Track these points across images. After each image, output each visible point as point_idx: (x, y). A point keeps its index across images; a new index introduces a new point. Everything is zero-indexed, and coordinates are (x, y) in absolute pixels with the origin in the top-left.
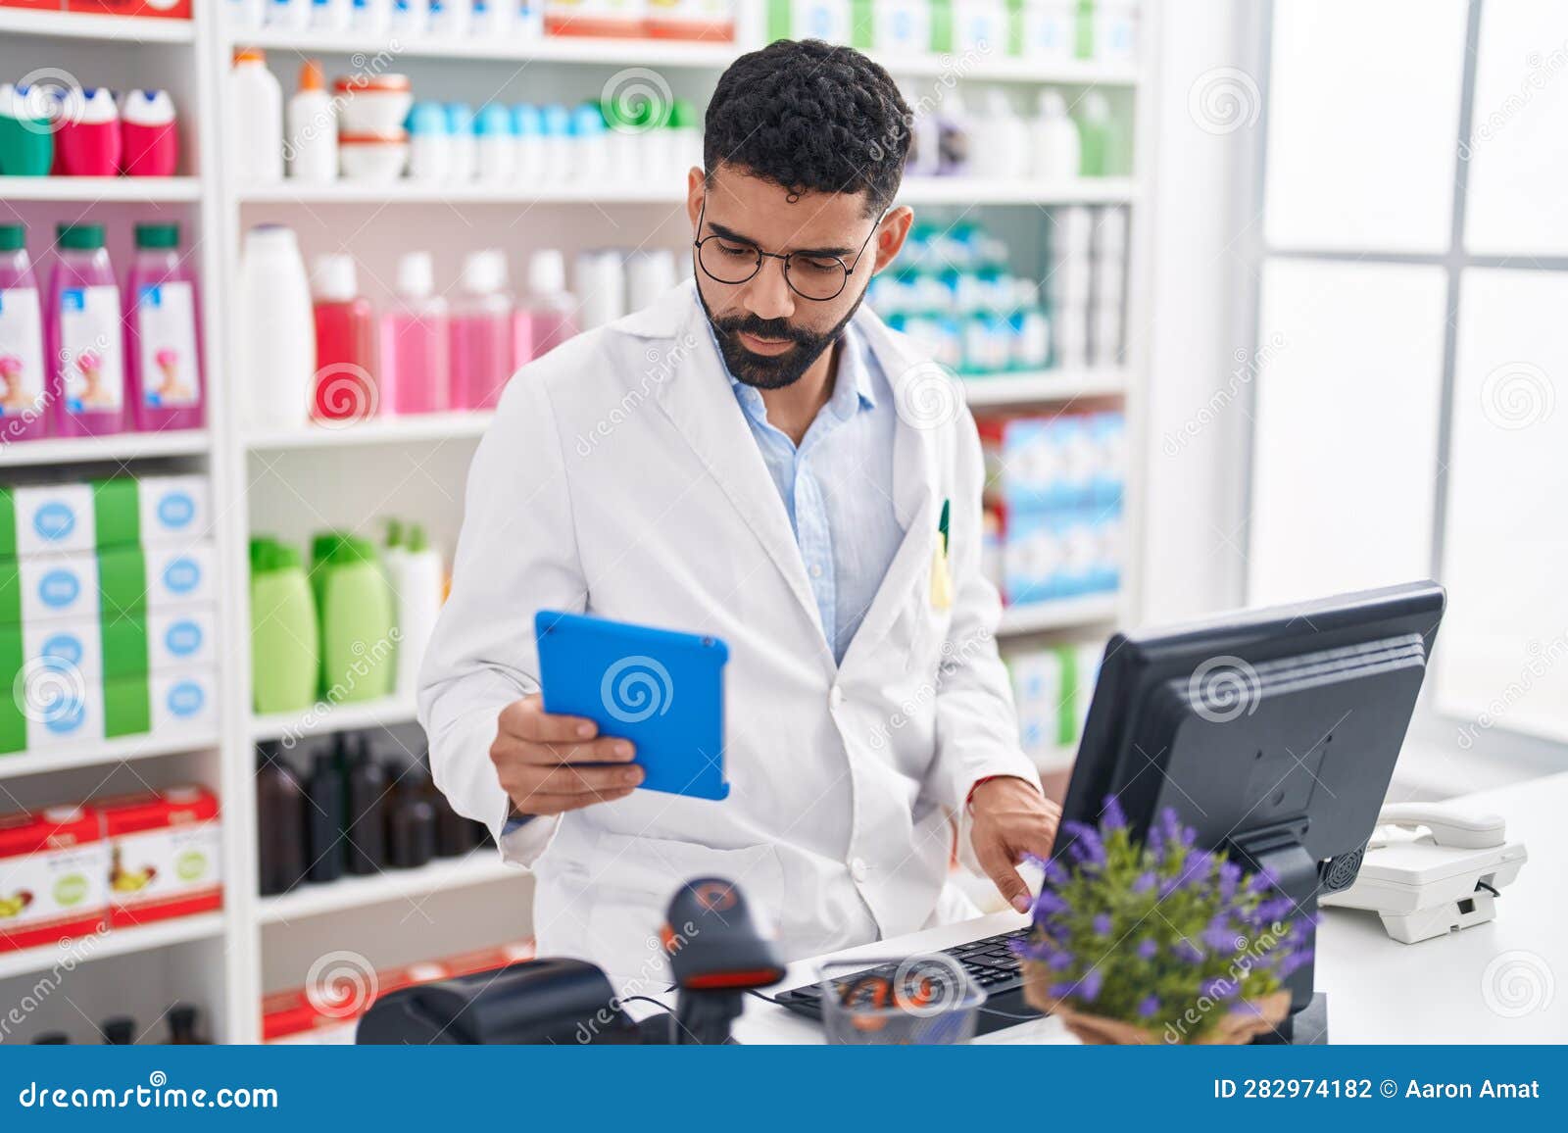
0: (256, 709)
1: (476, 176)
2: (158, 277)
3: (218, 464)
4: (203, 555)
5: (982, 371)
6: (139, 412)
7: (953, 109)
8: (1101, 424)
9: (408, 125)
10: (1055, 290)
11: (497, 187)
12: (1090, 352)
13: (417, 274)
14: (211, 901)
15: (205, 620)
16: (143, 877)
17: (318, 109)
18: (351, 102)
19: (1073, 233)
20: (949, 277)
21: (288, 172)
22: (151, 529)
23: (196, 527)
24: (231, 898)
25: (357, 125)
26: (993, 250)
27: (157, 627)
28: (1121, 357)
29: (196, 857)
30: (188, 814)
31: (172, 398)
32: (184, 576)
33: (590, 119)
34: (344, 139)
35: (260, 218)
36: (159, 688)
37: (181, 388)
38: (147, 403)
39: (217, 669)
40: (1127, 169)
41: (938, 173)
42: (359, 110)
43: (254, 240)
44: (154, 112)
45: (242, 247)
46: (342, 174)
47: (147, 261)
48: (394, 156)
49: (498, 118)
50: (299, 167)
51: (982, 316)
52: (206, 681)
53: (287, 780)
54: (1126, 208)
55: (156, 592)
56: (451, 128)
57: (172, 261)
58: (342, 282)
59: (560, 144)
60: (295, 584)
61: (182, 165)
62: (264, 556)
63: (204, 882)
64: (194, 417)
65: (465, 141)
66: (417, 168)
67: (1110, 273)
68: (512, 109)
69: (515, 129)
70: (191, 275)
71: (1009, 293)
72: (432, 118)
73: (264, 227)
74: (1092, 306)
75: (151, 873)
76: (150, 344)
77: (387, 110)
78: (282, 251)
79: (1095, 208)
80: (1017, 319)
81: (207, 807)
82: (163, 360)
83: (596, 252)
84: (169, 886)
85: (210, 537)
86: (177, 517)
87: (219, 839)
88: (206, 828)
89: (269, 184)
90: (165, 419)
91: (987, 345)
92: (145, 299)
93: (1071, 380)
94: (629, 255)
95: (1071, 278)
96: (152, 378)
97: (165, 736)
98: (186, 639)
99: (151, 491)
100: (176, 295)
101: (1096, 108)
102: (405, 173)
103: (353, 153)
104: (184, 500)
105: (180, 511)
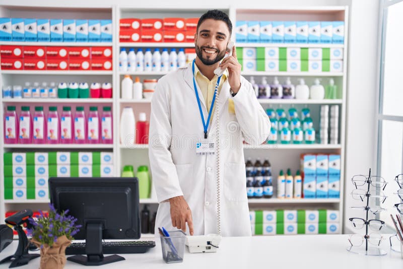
3: (114, 150)
4: (111, 167)
7: (289, 83)
12: (330, 139)
17: (139, 86)
19: (325, 111)
21: (133, 97)
22: (102, 161)
23: (111, 162)
25: (146, 89)
31: (107, 138)
34: (144, 90)
35: (125, 105)
37: (109, 136)
41: (283, 98)
42: (147, 85)
44: (107, 87)
45: (121, 110)
46: (143, 97)
54: (340, 105)
55: (102, 173)
58: (143, 118)
74: (329, 129)
76: (103, 128)
79: (330, 106)
85: (112, 164)
99: (103, 154)
101: (331, 82)
103: (146, 94)
104: (109, 157)
105: (108, 158)
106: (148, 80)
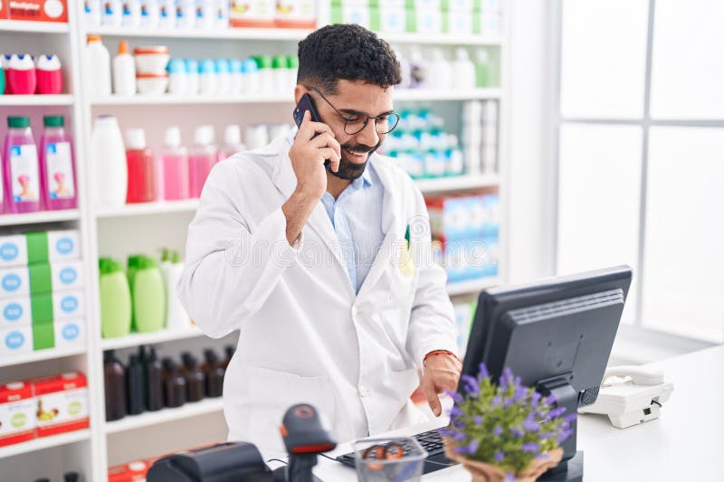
0: (103, 336)
1: (199, 91)
2: (54, 140)
3: (84, 225)
4: (77, 266)
5: (433, 177)
6: (47, 201)
7: (417, 58)
8: (487, 199)
9: (168, 69)
10: (466, 138)
11: (209, 96)
12: (482, 166)
13: (173, 137)
14: (84, 424)
15: (78, 295)
16: (52, 414)
17: (127, 62)
18: (141, 58)
19: (473, 113)
20: (417, 134)
21: (113, 91)
22: (53, 255)
23: (75, 253)
24: (93, 423)
25: (144, 70)
26: (437, 121)
27: (57, 299)
28: (496, 168)
29: (76, 404)
30: (73, 385)
31: (60, 195)
32: (69, 276)
33: (252, 65)
34: (138, 76)
35: (101, 112)
36: (58, 327)
38: (51, 197)
39: (84, 317)
40: (497, 84)
41: (411, 87)
42: (145, 62)
43: (99, 122)
44: (51, 65)
45: (93, 124)
46: (138, 92)
47: (49, 132)
48: (161, 83)
49: (209, 65)
50: (118, 89)
51: (432, 151)
52: (80, 324)
53: (118, 368)
54: (497, 101)
55: (56, 284)
56: (187, 70)
57: (61, 132)
58: (139, 141)
59: (238, 76)
60: (120, 278)
61: (65, 89)
62: (105, 266)
63: (80, 415)
64: (73, 203)
65: (194, 75)
66: (172, 88)
67: (490, 130)
68: (216, 61)
69: (217, 70)
70: (69, 139)
71: (445, 141)
72: (179, 65)
73: (103, 117)
74: (482, 145)
75: (56, 412)
76: (51, 170)
77: (157, 63)
78: (111, 127)
79: (483, 101)
80: (448, 153)
81: (82, 381)
82: (57, 177)
83: (255, 126)
84: (64, 417)
85: (81, 258)
86: (65, 250)
87: (87, 395)
88: (81, 391)
89: (105, 97)
90: (58, 204)
91: (435, 164)
92: (49, 151)
93: (473, 180)
94: (270, 126)
95: (473, 134)
96: (52, 186)
97: (61, 349)
98: (70, 304)
99: (53, 237)
100: (63, 148)
101: (483, 56)
102: (167, 91)
103: (143, 82)
104: (68, 241)
105: (67, 246)
106: (143, 47)
